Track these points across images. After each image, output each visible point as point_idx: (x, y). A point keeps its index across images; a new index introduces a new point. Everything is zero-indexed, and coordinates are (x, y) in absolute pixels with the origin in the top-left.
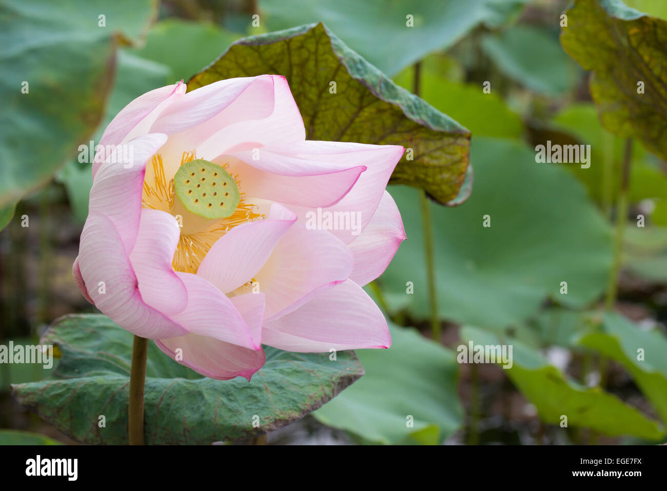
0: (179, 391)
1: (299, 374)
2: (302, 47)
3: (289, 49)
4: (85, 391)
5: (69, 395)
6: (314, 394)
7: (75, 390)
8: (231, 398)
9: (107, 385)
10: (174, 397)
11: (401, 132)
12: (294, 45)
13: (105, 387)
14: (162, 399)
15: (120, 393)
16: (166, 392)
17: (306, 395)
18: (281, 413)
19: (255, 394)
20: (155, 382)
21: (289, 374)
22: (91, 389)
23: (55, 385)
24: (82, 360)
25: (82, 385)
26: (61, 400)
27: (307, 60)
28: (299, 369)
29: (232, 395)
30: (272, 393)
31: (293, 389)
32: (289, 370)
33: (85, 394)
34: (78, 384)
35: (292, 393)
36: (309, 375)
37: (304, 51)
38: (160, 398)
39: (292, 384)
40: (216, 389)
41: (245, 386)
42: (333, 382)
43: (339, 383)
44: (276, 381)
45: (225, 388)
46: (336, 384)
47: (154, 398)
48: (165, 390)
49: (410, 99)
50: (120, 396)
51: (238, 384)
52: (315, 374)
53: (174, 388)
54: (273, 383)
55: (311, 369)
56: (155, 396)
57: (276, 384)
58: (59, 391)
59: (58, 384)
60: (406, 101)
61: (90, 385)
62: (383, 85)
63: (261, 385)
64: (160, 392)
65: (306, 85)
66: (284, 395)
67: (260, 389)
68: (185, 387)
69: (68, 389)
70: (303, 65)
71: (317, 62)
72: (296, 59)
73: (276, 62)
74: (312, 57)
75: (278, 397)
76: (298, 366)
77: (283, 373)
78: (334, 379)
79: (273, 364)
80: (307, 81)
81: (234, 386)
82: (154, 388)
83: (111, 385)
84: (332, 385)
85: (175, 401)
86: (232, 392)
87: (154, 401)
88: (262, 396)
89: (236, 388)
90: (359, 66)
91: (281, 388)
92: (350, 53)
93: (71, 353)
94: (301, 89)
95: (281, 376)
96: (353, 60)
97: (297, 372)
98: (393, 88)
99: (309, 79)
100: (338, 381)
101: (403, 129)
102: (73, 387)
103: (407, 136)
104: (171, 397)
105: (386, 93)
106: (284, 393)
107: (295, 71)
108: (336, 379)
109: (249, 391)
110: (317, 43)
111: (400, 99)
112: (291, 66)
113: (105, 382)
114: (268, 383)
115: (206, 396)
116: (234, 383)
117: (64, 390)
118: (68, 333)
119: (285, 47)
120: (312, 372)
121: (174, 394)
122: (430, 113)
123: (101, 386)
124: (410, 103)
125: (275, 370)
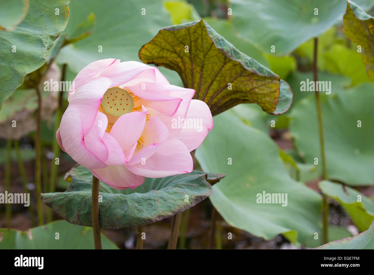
0: (116, 200)
1: (176, 194)
2: (195, 32)
3: (189, 32)
4: (73, 198)
5: (66, 199)
6: (181, 204)
7: (69, 197)
8: (140, 204)
9: (83, 195)
10: (114, 203)
11: (245, 76)
12: (192, 31)
13: (83, 196)
14: (108, 203)
15: (89, 199)
16: (110, 200)
17: (176, 204)
18: (162, 213)
19: (152, 203)
20: (106, 195)
21: (171, 194)
22: (76, 197)
23: (60, 194)
24: (81, 184)
25: (72, 195)
26: (62, 202)
27: (198, 38)
28: (178, 192)
29: (141, 203)
30: (160, 202)
31: (170, 201)
32: (172, 192)
33: (73, 199)
34: (70, 195)
35: (170, 203)
36: (181, 194)
37: (196, 34)
38: (107, 202)
39: (171, 198)
40: (134, 200)
41: (148, 198)
42: (192, 199)
43: (195, 199)
44: (163, 197)
45: (138, 199)
46: (194, 200)
47: (104, 202)
48: (110, 199)
49: (247, 59)
50: (89, 201)
51: (145, 197)
52: (184, 194)
53: (114, 198)
54: (162, 198)
55: (183, 192)
56: (105, 202)
57: (163, 198)
58: (62, 198)
59: (62, 194)
60: (245, 60)
61: (76, 195)
62: (232, 52)
63: (156, 199)
64: (107, 200)
65: (198, 51)
66: (166, 204)
67: (155, 201)
68: (120, 198)
69: (66, 197)
70: (196, 41)
71: (202, 39)
72: (193, 38)
73: (183, 40)
74: (200, 37)
75: (163, 205)
76: (177, 190)
77: (168, 193)
78: (193, 197)
79: (167, 189)
80: (198, 49)
81: (143, 198)
82: (105, 198)
83: (86, 195)
84: (192, 200)
85: (114, 204)
86: (141, 201)
87: (104, 204)
88: (155, 204)
89: (144, 199)
90: (221, 42)
91: (165, 200)
92: (217, 35)
93: (76, 180)
94: (196, 53)
95: (167, 194)
96: (218, 39)
97: (176, 193)
98: (238, 53)
99: (199, 48)
100: (195, 198)
101: (245, 75)
102: (68, 196)
103: (247, 78)
104: (112, 202)
105: (235, 56)
106: (166, 203)
107: (193, 44)
108: (194, 197)
109: (149, 201)
110: (202, 30)
111: (242, 59)
112: (191, 41)
113: (83, 194)
114: (160, 197)
115: (128, 202)
116: (143, 197)
117: (64, 197)
118: (81, 171)
119: (187, 32)
120: (183, 193)
121: (114, 201)
122: (257, 67)
123: (81, 196)
124: (247, 61)
125: (165, 191)
